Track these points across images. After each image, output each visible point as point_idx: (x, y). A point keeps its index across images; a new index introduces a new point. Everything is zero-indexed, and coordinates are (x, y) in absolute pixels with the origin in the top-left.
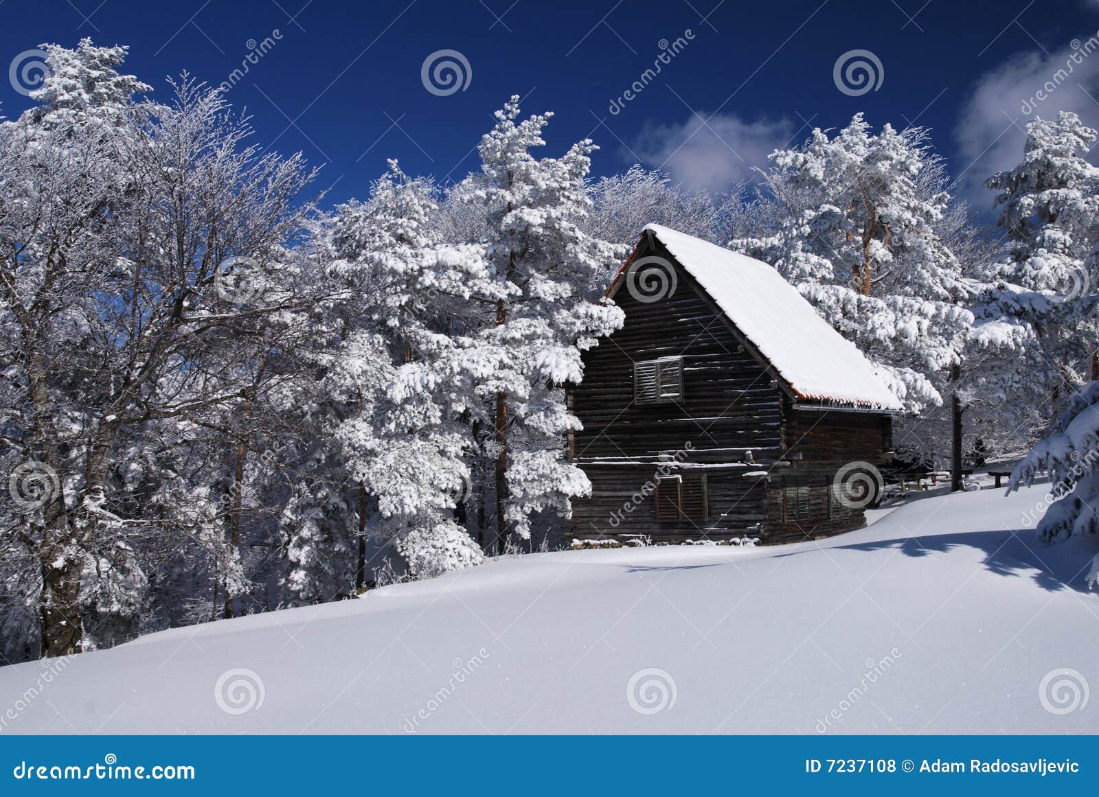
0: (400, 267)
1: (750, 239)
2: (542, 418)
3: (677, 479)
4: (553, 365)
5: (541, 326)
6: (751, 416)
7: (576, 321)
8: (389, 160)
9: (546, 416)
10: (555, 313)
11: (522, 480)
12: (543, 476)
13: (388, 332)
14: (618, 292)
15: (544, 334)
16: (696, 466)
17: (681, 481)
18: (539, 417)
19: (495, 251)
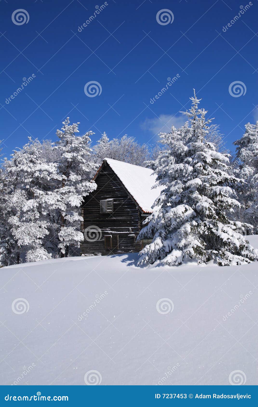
0: (29, 170)
1: (151, 161)
2: (69, 217)
3: (110, 236)
4: (72, 201)
5: (72, 189)
6: (131, 217)
7: (82, 187)
8: (28, 137)
9: (71, 216)
10: (77, 185)
11: (63, 236)
12: (69, 234)
13: (26, 190)
14: (96, 179)
15: (72, 191)
16: (116, 232)
17: (112, 237)
18: (68, 217)
19: (60, 165)
